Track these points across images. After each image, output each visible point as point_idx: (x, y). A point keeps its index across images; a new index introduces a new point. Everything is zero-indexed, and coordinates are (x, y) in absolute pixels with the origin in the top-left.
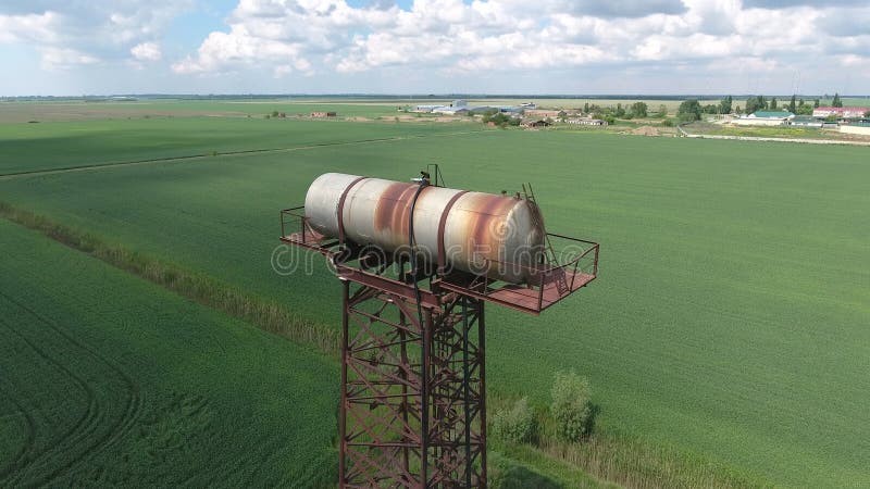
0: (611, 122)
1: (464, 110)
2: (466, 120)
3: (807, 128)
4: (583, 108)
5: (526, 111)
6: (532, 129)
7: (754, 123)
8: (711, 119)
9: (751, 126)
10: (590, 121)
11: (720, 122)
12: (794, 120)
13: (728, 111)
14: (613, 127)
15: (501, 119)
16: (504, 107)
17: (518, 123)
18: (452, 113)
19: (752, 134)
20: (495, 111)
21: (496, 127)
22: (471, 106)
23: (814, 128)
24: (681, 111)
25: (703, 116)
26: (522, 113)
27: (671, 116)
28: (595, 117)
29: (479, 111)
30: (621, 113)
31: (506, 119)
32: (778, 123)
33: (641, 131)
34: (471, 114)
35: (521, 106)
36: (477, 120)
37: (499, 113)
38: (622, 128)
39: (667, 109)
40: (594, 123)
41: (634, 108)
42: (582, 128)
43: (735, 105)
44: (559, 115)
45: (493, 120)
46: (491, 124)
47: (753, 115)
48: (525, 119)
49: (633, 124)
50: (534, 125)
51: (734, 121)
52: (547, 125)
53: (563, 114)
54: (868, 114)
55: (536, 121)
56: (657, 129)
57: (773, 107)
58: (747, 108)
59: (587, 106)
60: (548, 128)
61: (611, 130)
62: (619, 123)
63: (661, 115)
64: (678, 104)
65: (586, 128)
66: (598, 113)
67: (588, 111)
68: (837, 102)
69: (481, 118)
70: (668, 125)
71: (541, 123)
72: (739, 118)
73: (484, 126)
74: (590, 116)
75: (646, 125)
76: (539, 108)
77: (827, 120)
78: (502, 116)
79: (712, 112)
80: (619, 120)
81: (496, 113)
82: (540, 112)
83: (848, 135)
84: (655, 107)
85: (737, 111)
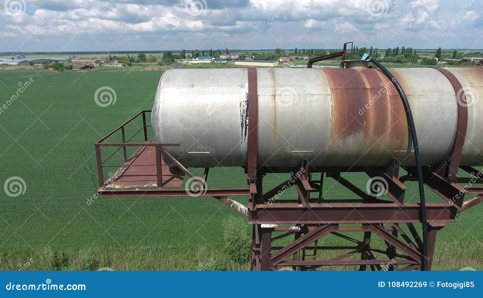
0: (130, 65)
1: (25, 61)
2: (29, 67)
3: (222, 63)
4: (109, 58)
5: (73, 60)
6: (82, 71)
7: (199, 62)
8: (179, 61)
9: (198, 64)
10: (117, 65)
11: (185, 63)
12: (215, 60)
13: (184, 57)
14: (132, 67)
15: (58, 66)
16: (56, 59)
17: (71, 68)
18: (16, 64)
21: (56, 71)
22: (30, 59)
23: (225, 63)
24: (164, 58)
25: (175, 60)
26: (70, 62)
27: (160, 60)
28: (120, 63)
29: (38, 62)
30: (132, 60)
31: (61, 66)
32: (210, 62)
33: (149, 68)
34: (32, 63)
35: (67, 57)
36: (39, 67)
37: (53, 62)
38: (137, 67)
39: (155, 57)
40: (120, 65)
41: (139, 57)
42: (113, 69)
43: (186, 55)
44: (95, 62)
45: (51, 67)
46: (51, 69)
47: (197, 59)
48: (74, 65)
49: (142, 65)
50: (83, 68)
51: (190, 62)
52: (91, 68)
53: (98, 62)
54: (240, 57)
55: (83, 66)
56: (156, 67)
57: (204, 55)
58: (193, 56)
59: (110, 57)
60: (93, 70)
61: (132, 69)
62: (134, 65)
63: (154, 60)
64: (161, 55)
65: (117, 69)
66: (120, 60)
67: (111, 59)
68: (227, 52)
69: (41, 66)
70: (161, 65)
71: (86, 67)
72: (192, 60)
73: (46, 70)
74: (116, 62)
75: (150, 65)
76: (81, 59)
77: (227, 60)
78: (57, 64)
79: (178, 58)
80: (133, 63)
81: (51, 62)
82: (82, 61)
83: (238, 65)
84: (147, 56)
85: (189, 57)
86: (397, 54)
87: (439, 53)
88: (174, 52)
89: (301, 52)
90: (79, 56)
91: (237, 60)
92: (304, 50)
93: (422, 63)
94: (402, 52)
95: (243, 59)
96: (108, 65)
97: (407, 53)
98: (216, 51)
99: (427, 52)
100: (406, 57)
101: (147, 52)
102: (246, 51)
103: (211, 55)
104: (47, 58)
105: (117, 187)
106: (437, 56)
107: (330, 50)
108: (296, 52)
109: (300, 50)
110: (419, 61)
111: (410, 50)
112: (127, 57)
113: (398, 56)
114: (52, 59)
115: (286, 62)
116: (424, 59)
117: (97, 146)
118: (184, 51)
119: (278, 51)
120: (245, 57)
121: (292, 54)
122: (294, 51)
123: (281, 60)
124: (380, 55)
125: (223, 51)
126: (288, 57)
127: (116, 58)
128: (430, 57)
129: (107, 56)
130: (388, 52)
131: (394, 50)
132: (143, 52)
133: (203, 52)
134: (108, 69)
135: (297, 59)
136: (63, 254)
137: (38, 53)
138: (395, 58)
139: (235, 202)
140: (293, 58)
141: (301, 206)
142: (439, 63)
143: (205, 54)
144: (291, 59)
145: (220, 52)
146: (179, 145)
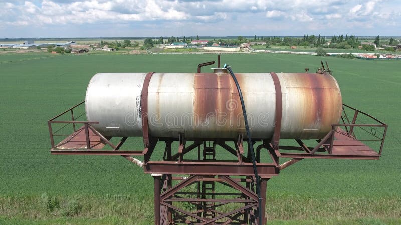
0: (117, 49)
1: (34, 46)
2: (36, 51)
3: (193, 49)
5: (72, 45)
6: (79, 54)
7: (174, 47)
8: (158, 47)
9: (173, 49)
10: (107, 49)
11: (162, 48)
12: (188, 46)
13: (162, 43)
14: (119, 52)
15: (60, 50)
16: (58, 44)
17: (70, 51)
18: (26, 48)
19: (176, 52)
20: (54, 46)
21: (58, 54)
22: (37, 44)
23: (195, 49)
24: (145, 44)
25: (154, 45)
26: (69, 46)
27: (142, 45)
28: (109, 47)
29: (43, 46)
30: (119, 45)
31: (62, 50)
32: (183, 47)
33: (133, 53)
34: (39, 48)
35: (67, 43)
36: (44, 51)
37: (56, 47)
38: (123, 52)
39: (138, 43)
40: (109, 50)
41: (125, 43)
42: (104, 52)
43: (164, 41)
44: (90, 47)
45: (54, 51)
46: (54, 53)
47: (172, 45)
48: (73, 50)
49: (127, 50)
50: (79, 52)
51: (167, 47)
52: (86, 52)
53: (92, 47)
54: (208, 43)
55: (79, 50)
56: (139, 51)
57: (178, 41)
58: (169, 42)
59: (102, 43)
60: (87, 53)
61: (119, 53)
62: (120, 49)
63: (137, 46)
64: (143, 41)
65: (107, 53)
66: (110, 46)
67: (103, 45)
68: (198, 39)
69: (46, 50)
70: (143, 50)
71: (82, 51)
72: (168, 46)
73: (50, 54)
74: (106, 47)
75: (133, 50)
76: (79, 44)
77: (198, 45)
78: (59, 49)
79: (157, 44)
80: (120, 48)
81: (54, 47)
82: (79, 46)
83: (206, 50)
84: (132, 42)
85: (166, 43)
86: (341, 41)
87: (377, 40)
88: (154, 38)
89: (260, 39)
90: (77, 42)
91: (205, 46)
92: (262, 37)
93: (362, 50)
94: (346, 39)
95: (211, 45)
96: (100, 50)
97: (350, 41)
98: (189, 38)
99: (368, 39)
100: (349, 43)
101: (132, 39)
102: (214, 38)
103: (184, 42)
104: (51, 43)
105: (63, 148)
106: (375, 43)
107: (285, 37)
108: (255, 39)
109: (258, 37)
110: (360, 47)
111: (353, 38)
112: (116, 43)
113: (342, 43)
114: (55, 44)
115: (247, 47)
116: (364, 46)
117: (49, 123)
118: (162, 38)
119: (240, 38)
120: (212, 43)
121: (252, 41)
122: (254, 39)
123: (242, 46)
124: (327, 42)
125: (194, 38)
126: (249, 43)
127: (106, 44)
128: (369, 44)
129: (100, 42)
130: (334, 39)
131: (339, 38)
132: (129, 38)
133: (178, 39)
134: (99, 53)
135: (256, 45)
136: (56, 199)
137: (44, 39)
138: (339, 45)
139: (135, 159)
140: (253, 44)
141: (177, 163)
142: (377, 49)
143: (180, 40)
144: (250, 45)
145: (192, 39)
146: (98, 123)
